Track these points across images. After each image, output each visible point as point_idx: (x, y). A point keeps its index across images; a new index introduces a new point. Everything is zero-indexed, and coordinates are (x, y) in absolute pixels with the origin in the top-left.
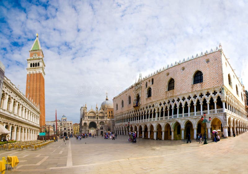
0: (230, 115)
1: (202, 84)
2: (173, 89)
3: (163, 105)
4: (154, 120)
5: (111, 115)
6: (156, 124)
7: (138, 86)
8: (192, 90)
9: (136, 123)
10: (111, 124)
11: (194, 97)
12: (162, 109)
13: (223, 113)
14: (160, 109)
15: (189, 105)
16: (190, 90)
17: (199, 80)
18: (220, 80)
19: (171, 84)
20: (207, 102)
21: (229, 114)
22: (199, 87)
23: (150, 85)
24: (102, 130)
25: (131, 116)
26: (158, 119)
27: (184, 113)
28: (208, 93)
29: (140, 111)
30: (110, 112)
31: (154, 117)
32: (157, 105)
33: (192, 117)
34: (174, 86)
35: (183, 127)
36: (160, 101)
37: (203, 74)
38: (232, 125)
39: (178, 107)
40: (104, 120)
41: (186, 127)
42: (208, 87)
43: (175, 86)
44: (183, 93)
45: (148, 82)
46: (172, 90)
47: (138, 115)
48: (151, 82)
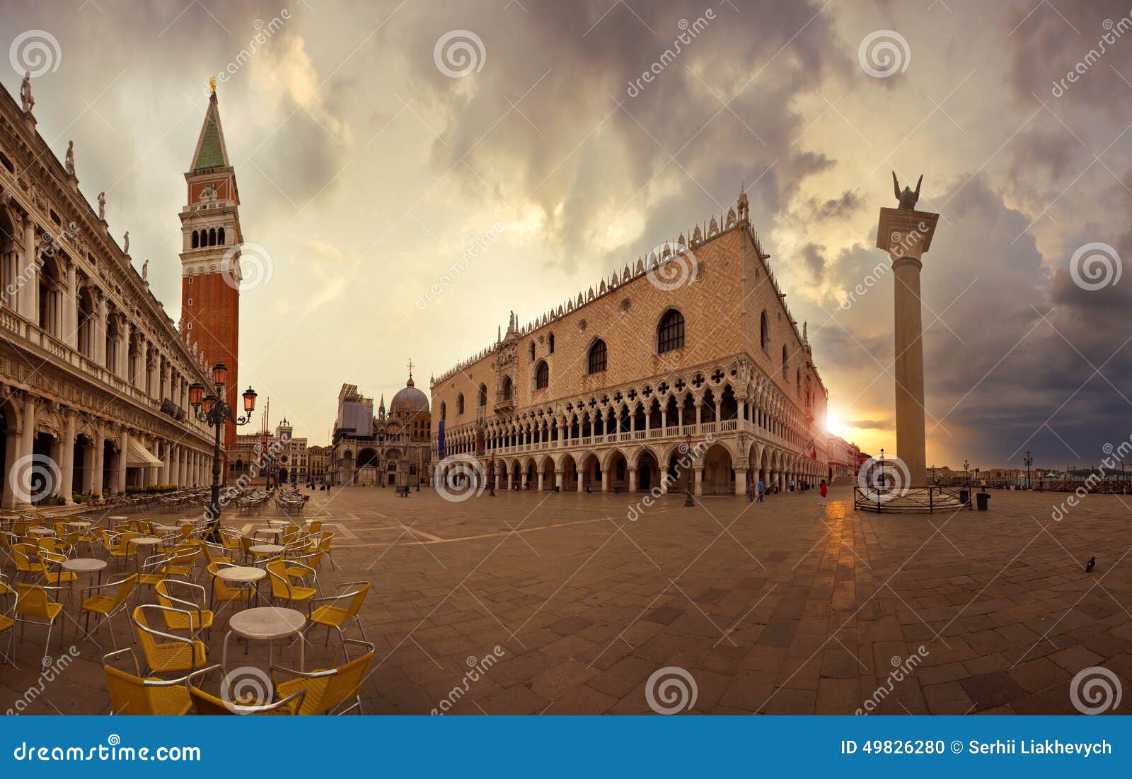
0: (756, 437)
1: (684, 351)
2: (604, 369)
3: (576, 410)
4: (555, 445)
5: (419, 430)
6: (560, 455)
7: (509, 352)
8: (656, 370)
9: (504, 453)
10: (420, 458)
11: (660, 390)
12: (575, 418)
13: (738, 433)
14: (570, 421)
15: (647, 410)
16: (650, 370)
17: (673, 340)
18: (734, 335)
19: (597, 356)
20: (695, 403)
21: (753, 435)
22: (675, 361)
23: (542, 351)
24: (391, 473)
25: (489, 435)
26: (566, 444)
27: (635, 430)
28: (699, 376)
29: (514, 423)
30: (416, 423)
31: (555, 437)
32: (560, 409)
33: (655, 440)
34: (605, 362)
35: (632, 463)
36: (570, 400)
37: (687, 322)
38: (759, 465)
39: (618, 414)
40: (402, 445)
41: (639, 463)
42: (698, 360)
43: (608, 361)
44: (631, 380)
45: (538, 344)
46: (601, 374)
47: (509, 434)
48: (547, 347)
